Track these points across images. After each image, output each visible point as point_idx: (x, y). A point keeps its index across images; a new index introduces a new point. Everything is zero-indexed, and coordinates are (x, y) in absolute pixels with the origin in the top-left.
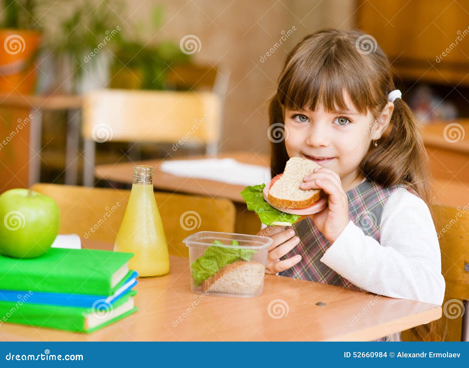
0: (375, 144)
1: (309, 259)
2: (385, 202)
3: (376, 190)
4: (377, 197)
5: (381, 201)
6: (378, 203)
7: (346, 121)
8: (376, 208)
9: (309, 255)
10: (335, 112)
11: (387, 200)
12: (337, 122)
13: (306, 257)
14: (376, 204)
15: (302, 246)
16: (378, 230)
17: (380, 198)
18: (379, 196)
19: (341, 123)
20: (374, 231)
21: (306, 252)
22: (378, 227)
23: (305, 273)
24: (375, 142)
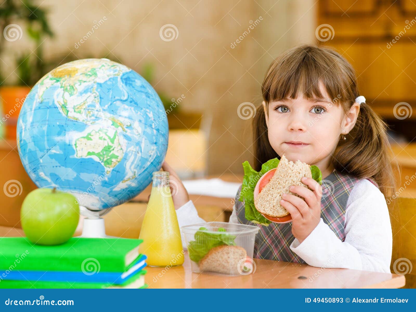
0: (344, 138)
1: (285, 241)
2: (350, 191)
3: (341, 182)
4: (343, 187)
5: (347, 190)
6: (344, 192)
7: (321, 110)
8: (342, 196)
9: (284, 237)
10: (313, 100)
11: (352, 189)
12: (313, 111)
13: (282, 240)
14: (343, 193)
15: (279, 231)
16: (344, 214)
17: (345, 188)
18: (344, 186)
19: (317, 112)
20: (340, 215)
21: (282, 236)
22: (344, 212)
23: (281, 253)
24: (344, 136)
